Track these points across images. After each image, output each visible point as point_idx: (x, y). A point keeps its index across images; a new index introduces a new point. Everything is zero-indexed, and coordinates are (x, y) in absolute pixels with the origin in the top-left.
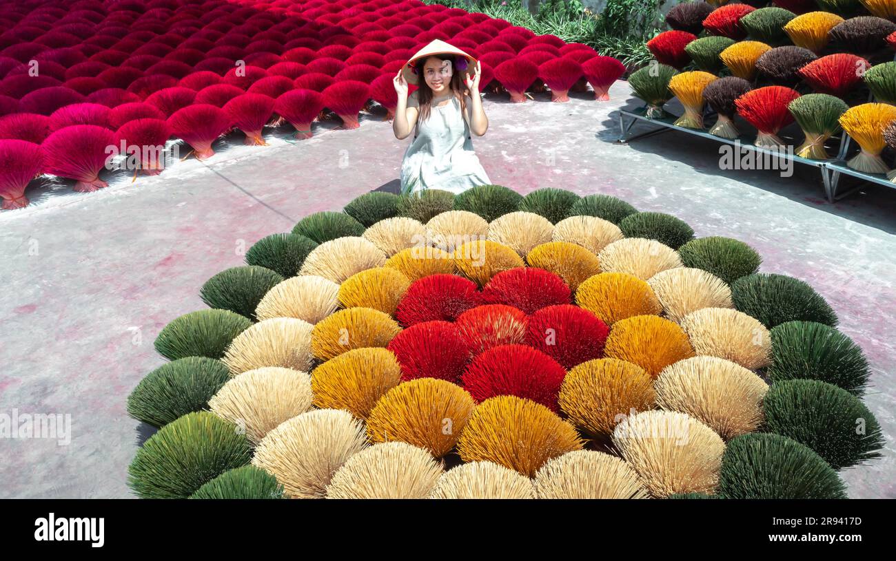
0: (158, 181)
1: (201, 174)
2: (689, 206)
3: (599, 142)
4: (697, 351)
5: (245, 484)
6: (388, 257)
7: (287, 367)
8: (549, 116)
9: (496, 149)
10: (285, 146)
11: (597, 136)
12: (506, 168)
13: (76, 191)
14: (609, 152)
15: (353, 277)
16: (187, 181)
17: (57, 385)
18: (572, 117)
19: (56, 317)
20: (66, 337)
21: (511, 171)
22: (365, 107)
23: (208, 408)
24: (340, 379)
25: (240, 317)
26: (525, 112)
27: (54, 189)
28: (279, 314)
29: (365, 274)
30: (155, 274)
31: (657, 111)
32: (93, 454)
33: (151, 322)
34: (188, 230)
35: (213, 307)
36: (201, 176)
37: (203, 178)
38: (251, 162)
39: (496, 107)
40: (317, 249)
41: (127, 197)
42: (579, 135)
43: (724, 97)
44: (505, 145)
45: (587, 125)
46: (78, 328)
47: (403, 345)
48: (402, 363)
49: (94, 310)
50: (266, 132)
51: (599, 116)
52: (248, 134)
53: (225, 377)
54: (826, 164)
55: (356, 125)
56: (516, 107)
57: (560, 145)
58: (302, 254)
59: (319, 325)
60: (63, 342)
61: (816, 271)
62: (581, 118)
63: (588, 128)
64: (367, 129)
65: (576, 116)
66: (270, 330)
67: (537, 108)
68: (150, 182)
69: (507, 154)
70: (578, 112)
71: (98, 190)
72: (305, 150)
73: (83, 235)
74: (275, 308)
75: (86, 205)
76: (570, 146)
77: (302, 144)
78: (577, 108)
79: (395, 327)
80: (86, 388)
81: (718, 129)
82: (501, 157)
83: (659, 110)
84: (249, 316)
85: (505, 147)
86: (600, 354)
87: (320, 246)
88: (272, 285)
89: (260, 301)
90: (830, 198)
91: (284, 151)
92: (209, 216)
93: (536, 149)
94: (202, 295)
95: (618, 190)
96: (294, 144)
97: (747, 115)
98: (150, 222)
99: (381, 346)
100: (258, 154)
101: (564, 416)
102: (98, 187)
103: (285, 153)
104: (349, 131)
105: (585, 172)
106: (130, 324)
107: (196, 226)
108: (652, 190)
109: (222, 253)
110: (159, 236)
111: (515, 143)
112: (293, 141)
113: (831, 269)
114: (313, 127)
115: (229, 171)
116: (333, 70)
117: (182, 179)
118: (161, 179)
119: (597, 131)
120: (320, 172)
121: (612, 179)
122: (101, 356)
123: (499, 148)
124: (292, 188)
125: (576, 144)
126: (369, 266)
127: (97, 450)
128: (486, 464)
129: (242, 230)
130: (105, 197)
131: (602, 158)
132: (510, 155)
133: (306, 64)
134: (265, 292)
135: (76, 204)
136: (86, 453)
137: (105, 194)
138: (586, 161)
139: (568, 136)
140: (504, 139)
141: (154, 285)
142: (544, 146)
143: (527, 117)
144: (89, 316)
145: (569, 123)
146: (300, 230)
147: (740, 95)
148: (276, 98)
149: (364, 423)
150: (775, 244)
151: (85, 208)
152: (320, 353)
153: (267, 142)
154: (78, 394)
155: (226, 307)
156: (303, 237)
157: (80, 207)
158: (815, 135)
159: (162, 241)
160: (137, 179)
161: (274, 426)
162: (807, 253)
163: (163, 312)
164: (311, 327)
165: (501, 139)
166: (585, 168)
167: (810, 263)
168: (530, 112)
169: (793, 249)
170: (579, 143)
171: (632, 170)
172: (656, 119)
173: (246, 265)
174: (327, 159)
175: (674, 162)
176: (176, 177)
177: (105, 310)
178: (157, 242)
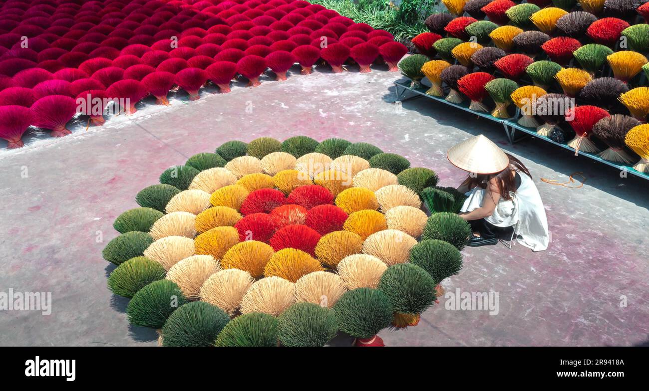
0: (102, 129)
1: (129, 125)
2: (425, 146)
3: (383, 103)
4: (389, 227)
5: (163, 286)
6: (238, 179)
7: (182, 236)
8: (355, 83)
9: (316, 108)
10: (181, 106)
11: (382, 98)
12: (320, 121)
13: (52, 136)
14: (387, 110)
15: (218, 190)
16: (120, 130)
17: (60, 248)
18: (370, 84)
19: (53, 213)
20: (60, 224)
21: (323, 123)
22: (235, 77)
23: (143, 255)
24: (208, 241)
25: (157, 212)
26: (340, 80)
27: (38, 135)
28: (178, 210)
29: (224, 188)
30: (106, 188)
31: (417, 85)
32: (84, 281)
33: (107, 215)
34: (123, 161)
35: (142, 206)
36: (130, 126)
37: (130, 128)
38: (160, 117)
39: (322, 76)
40: (199, 175)
41: (84, 140)
42: (372, 97)
43: (451, 78)
44: (323, 105)
45: (378, 90)
46: (66, 219)
47: (241, 225)
48: (240, 234)
49: (73, 209)
50: (170, 95)
51: (388, 83)
52: (158, 98)
53: (151, 241)
54: (505, 121)
55: (229, 90)
56: (335, 76)
57: (357, 105)
58: (191, 178)
59: (199, 215)
60: (59, 226)
62: (375, 85)
63: (378, 92)
64: (235, 93)
65: (373, 83)
66: (174, 218)
67: (349, 78)
68: (98, 130)
69: (322, 112)
70: (375, 80)
71: (65, 136)
72: (194, 108)
73: (61, 165)
74: (176, 207)
75: (59, 146)
76: (364, 105)
77: (193, 104)
78: (375, 77)
79: (239, 217)
80: (75, 250)
81: (450, 97)
82: (318, 113)
83: (417, 83)
84: (162, 212)
85: (322, 107)
86: (341, 229)
87: (201, 173)
88: (174, 194)
89: (167, 203)
90: (511, 141)
91: (181, 109)
92: (136, 152)
93: (342, 108)
94: (136, 200)
95: (386, 136)
96: (187, 104)
98: (100, 157)
99: (230, 225)
100: (165, 111)
101: (316, 257)
102: (66, 134)
103: (182, 110)
104: (224, 94)
105: (369, 124)
106: (95, 217)
107: (128, 159)
108: (407, 136)
109: (145, 176)
110: (107, 165)
111: (329, 103)
112: (187, 102)
114: (200, 92)
115: (147, 123)
116: (212, 53)
117: (117, 128)
118: (104, 128)
119: (384, 94)
120: (204, 123)
121: (384, 129)
122: (81, 234)
123: (318, 107)
124: (187, 134)
125: (368, 104)
126: (228, 184)
127: (86, 279)
128: (274, 278)
129: (156, 162)
130: (70, 140)
131: (382, 114)
132: (324, 112)
133: (195, 48)
134: (171, 198)
135: (53, 145)
136: (80, 280)
137: (70, 138)
138: (371, 116)
139: (364, 98)
140: (323, 101)
141: (107, 195)
142: (347, 106)
143: (340, 84)
144: (71, 212)
145: (367, 89)
146: (190, 163)
147: (461, 77)
148: (175, 74)
149: (220, 261)
151: (59, 148)
152: (200, 229)
153: (171, 102)
154: (71, 253)
155: (150, 206)
156: (191, 168)
157: (56, 147)
158: (500, 104)
159: (109, 168)
160: (89, 128)
161: (176, 262)
163: (113, 210)
164: (194, 216)
165: (321, 101)
166: (370, 121)
168: (344, 80)
170: (370, 103)
171: (398, 123)
172: (416, 89)
173: (160, 183)
174: (209, 114)
175: (426, 116)
176: (113, 127)
177: (80, 209)
178: (106, 169)
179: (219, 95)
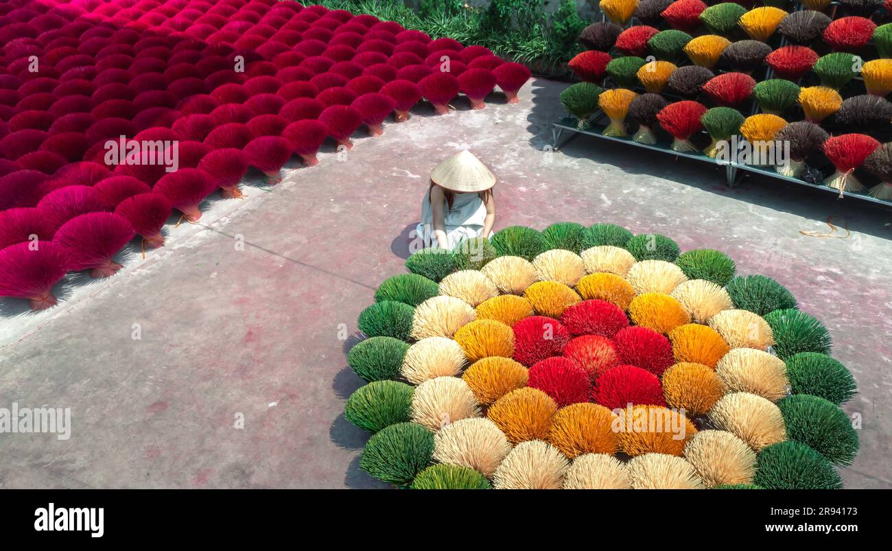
0: (168, 253)
1: (205, 238)
2: (638, 209)
3: (536, 151)
4: (732, 345)
8: (479, 127)
10: (263, 195)
11: (530, 145)
13: (95, 278)
16: (197, 249)
17: (249, 466)
18: (499, 126)
19: (194, 408)
20: (220, 425)
26: (455, 124)
27: (70, 279)
30: (249, 350)
31: (587, 124)
34: (242, 301)
36: (208, 241)
37: (210, 243)
41: (151, 275)
42: (517, 145)
45: (517, 134)
49: (223, 396)
52: (224, 188)
55: (315, 161)
57: (507, 159)
60: (221, 429)
61: (746, 253)
62: (507, 127)
63: (519, 137)
64: (327, 164)
65: (502, 124)
68: (162, 255)
70: (501, 119)
71: (116, 273)
72: (285, 197)
76: (515, 159)
77: (278, 190)
78: (497, 115)
79: (521, 368)
80: (276, 463)
81: (639, 136)
86: (673, 361)
90: (731, 185)
91: (266, 200)
92: (250, 283)
96: (270, 191)
97: (670, 129)
98: (199, 299)
100: (246, 208)
102: (115, 270)
103: (269, 203)
105: (544, 186)
106: (267, 401)
107: (247, 296)
108: (604, 197)
110: (221, 312)
112: (267, 188)
113: (755, 250)
115: (231, 231)
116: (272, 107)
117: (191, 247)
118: (170, 250)
119: (527, 139)
120: (318, 219)
121: (569, 191)
122: (265, 434)
124: (305, 241)
125: (519, 156)
130: (129, 279)
131: (548, 169)
135: (106, 292)
137: (127, 276)
138: (538, 175)
139: (508, 148)
141: (259, 362)
142: (496, 163)
143: (461, 131)
144: (223, 401)
145: (500, 133)
147: (660, 110)
148: (243, 149)
150: (711, 234)
151: (120, 295)
153: (244, 192)
154: (276, 470)
157: (114, 294)
159: (228, 316)
160: (146, 254)
161: (498, 463)
162: (735, 238)
163: (287, 384)
166: (542, 182)
167: (740, 247)
169: (724, 237)
170: (522, 155)
171: (578, 179)
172: (587, 130)
174: (314, 204)
175: (605, 164)
176: (183, 245)
177: (234, 393)
178: (225, 318)
179: (306, 169)
